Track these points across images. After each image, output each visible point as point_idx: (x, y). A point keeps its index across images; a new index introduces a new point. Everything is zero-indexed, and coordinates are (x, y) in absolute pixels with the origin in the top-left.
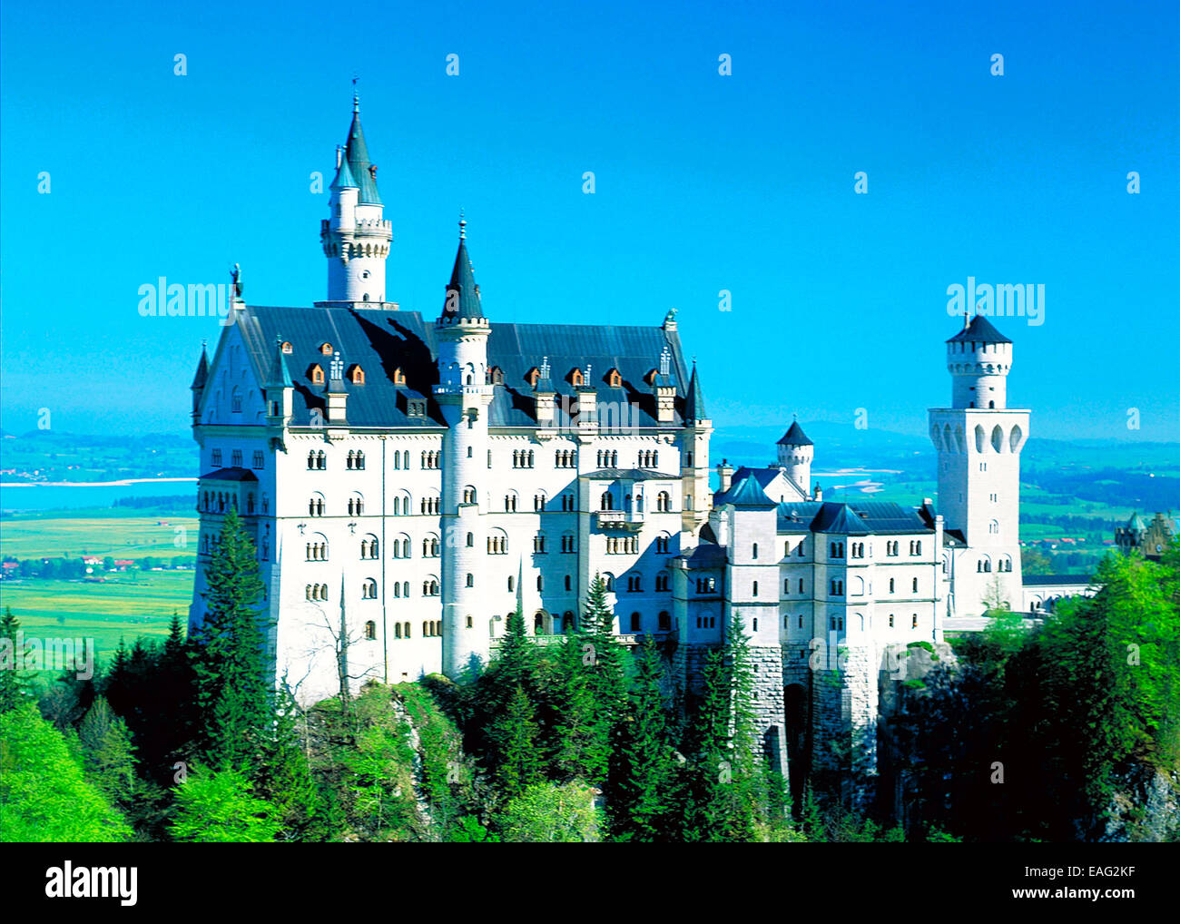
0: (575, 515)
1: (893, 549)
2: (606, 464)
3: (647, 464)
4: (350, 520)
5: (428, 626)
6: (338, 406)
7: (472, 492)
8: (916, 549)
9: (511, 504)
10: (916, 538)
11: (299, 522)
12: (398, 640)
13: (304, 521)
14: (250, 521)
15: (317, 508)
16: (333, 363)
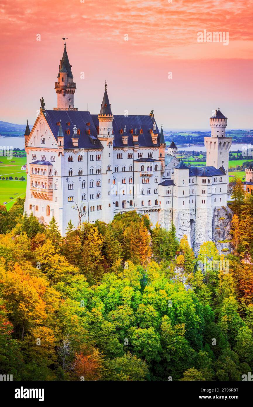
0: (133, 172)
1: (215, 180)
2: (140, 157)
3: (150, 156)
4: (79, 177)
5: (98, 207)
6: (75, 142)
7: (110, 167)
8: (221, 180)
9: (117, 169)
10: (221, 176)
11: (66, 178)
12: (91, 212)
13: (68, 178)
14: (50, 177)
15: (70, 173)
16: (74, 129)
